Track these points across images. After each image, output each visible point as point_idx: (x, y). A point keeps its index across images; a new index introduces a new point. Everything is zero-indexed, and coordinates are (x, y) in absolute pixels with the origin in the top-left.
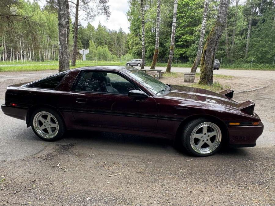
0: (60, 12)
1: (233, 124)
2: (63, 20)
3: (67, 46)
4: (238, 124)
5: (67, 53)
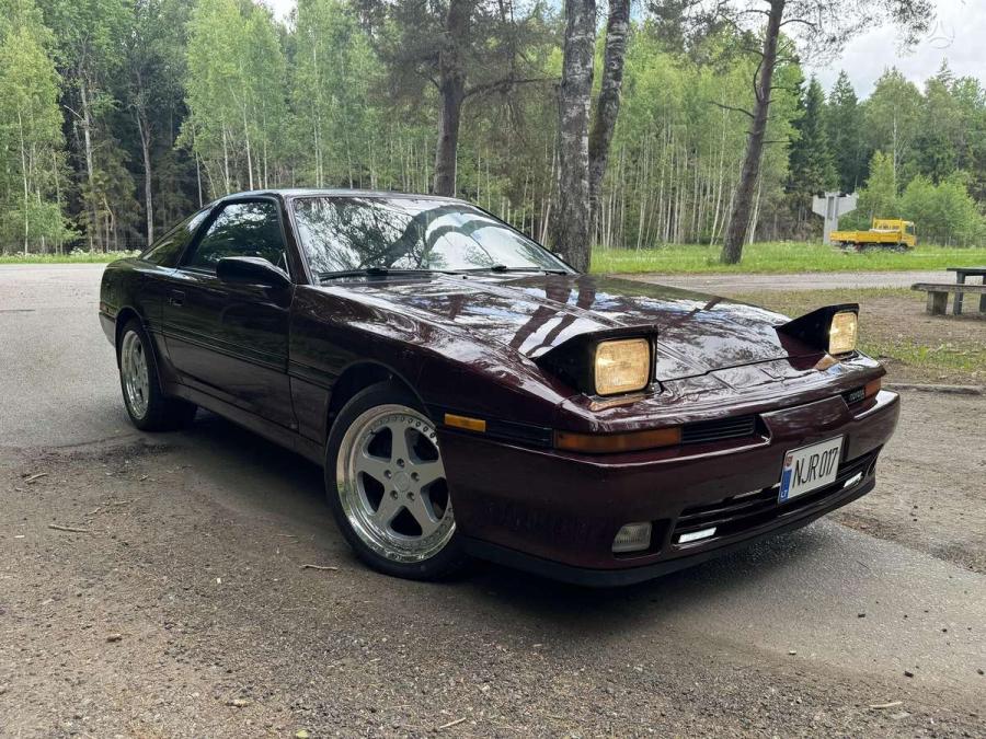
0: (570, 35)
1: (460, 425)
2: (579, 65)
3: (582, 169)
4: (478, 424)
5: (581, 194)
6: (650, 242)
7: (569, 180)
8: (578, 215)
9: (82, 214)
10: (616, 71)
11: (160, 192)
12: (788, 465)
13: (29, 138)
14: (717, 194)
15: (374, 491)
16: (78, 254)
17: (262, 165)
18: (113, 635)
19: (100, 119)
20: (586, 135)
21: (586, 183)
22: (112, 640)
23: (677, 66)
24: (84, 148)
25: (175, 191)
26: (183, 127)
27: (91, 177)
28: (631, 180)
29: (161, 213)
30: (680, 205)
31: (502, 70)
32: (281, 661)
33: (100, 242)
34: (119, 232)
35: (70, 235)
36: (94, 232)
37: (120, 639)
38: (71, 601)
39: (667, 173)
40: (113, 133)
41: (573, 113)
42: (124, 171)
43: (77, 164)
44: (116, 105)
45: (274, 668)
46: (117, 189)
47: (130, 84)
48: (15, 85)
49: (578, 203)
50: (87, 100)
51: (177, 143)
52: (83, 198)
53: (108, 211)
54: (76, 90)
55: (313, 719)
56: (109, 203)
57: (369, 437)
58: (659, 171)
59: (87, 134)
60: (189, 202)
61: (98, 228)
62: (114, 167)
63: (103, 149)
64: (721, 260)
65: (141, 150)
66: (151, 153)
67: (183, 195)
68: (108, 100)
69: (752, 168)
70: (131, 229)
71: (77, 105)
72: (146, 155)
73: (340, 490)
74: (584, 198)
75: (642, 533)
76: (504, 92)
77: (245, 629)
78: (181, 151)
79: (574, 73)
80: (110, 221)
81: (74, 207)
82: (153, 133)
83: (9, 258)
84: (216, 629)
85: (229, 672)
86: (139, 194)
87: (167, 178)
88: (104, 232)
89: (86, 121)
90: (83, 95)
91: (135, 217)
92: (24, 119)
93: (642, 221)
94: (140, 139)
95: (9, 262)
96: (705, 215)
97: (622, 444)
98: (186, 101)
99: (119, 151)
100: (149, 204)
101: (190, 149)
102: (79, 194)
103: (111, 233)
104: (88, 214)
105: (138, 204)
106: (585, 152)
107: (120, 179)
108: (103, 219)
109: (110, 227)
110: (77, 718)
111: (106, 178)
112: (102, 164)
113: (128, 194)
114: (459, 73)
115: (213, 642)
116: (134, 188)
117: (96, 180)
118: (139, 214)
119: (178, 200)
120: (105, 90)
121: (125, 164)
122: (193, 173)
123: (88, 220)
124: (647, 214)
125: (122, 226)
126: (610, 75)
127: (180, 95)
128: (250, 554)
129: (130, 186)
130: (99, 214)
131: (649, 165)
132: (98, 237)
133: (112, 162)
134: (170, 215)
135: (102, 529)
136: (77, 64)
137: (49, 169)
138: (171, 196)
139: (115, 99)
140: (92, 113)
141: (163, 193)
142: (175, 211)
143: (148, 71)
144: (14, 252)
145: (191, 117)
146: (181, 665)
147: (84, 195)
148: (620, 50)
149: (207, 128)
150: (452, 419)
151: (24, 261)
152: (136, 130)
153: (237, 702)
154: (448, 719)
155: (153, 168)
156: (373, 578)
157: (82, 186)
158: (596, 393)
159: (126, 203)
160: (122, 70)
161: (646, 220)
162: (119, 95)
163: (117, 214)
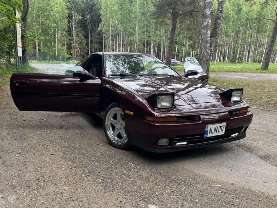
0: (205, 0)
1: (128, 113)
2: (208, 9)
3: (208, 41)
4: (132, 113)
5: (207, 48)
6: (240, 61)
7: (203, 44)
8: (205, 54)
9: (72, 50)
10: (221, 10)
11: (93, 44)
12: (207, 128)
13: (58, 28)
14: (265, 46)
15: (114, 128)
16: (70, 61)
17: (121, 37)
18: (52, 154)
19: (77, 23)
20: (209, 30)
21: (208, 45)
22: (52, 155)
23: (249, 6)
24: (73, 31)
25: (97, 44)
26: (100, 25)
27: (74, 39)
28: (236, 41)
29: (93, 50)
30: (252, 49)
31: (190, 8)
32: (85, 162)
33: (76, 58)
34: (81, 55)
35: (68, 56)
36: (74, 55)
37: (53, 155)
38: (46, 146)
39: (248, 39)
40: (81, 26)
41: (205, 24)
42: (83, 38)
43: (71, 35)
44: (82, 18)
45: (83, 163)
46: (81, 43)
47: (86, 12)
48: (55, 13)
49: (206, 51)
50: (74, 17)
51: (98, 29)
52: (72, 45)
53: (78, 49)
54: (71, 14)
55: (86, 173)
56: (79, 47)
57: (113, 115)
58: (245, 38)
59: (74, 27)
60: (100, 47)
61: (75, 54)
62: (81, 36)
63: (78, 31)
64: (261, 68)
65: (88, 32)
66: (91, 32)
67: (99, 45)
68: (80, 17)
69: (273, 39)
70: (85, 54)
71: (71, 18)
72: (89, 33)
73: (106, 127)
74: (208, 49)
75: (166, 141)
76: (191, 15)
77: (80, 155)
78: (99, 32)
79: (206, 12)
80: (79, 52)
81: (69, 48)
82: (92, 26)
83: (51, 62)
84: (73, 155)
85: (73, 163)
86: (87, 44)
87: (95, 40)
88: (77, 55)
89: (74, 23)
90: (73, 15)
91: (85, 51)
92: (57, 23)
93: (238, 54)
94: (88, 28)
95: (51, 63)
96: (260, 53)
97: (161, 120)
98: (101, 17)
99: (82, 32)
100: (89, 47)
101: (101, 32)
102: (71, 44)
103: (79, 55)
104: (73, 50)
105: (87, 47)
106: (209, 35)
107: (82, 40)
108: (77, 51)
109: (79, 53)
110: (41, 167)
111: (78, 39)
112: (77, 35)
113: (84, 44)
114: (177, 10)
115: (72, 157)
116: (86, 43)
117: (75, 40)
118: (87, 50)
119: (98, 46)
120: (79, 14)
121: (84, 36)
122: (102, 39)
123: (73, 52)
124: (240, 52)
125: (82, 53)
126: (219, 12)
127: (99, 16)
128: (87, 140)
129: (84, 42)
130: (76, 50)
131: (242, 37)
132: (75, 56)
133: (80, 35)
134: (95, 51)
135: (56, 132)
136: (72, 7)
137: (63, 37)
138: (96, 45)
139: (82, 17)
140: (75, 21)
141: (94, 44)
142: (96, 50)
143: (91, 8)
144: (53, 60)
145: (102, 22)
146: (64, 161)
147: (72, 44)
148: (222, 4)
149: (106, 25)
150: (127, 112)
151: (55, 63)
152: (87, 26)
153: (72, 168)
154: (114, 176)
155: (91, 37)
156: (111, 148)
157: (72, 42)
158: (157, 108)
159: (83, 47)
160: (84, 8)
161: (240, 54)
162: (83, 16)
163: (81, 50)
